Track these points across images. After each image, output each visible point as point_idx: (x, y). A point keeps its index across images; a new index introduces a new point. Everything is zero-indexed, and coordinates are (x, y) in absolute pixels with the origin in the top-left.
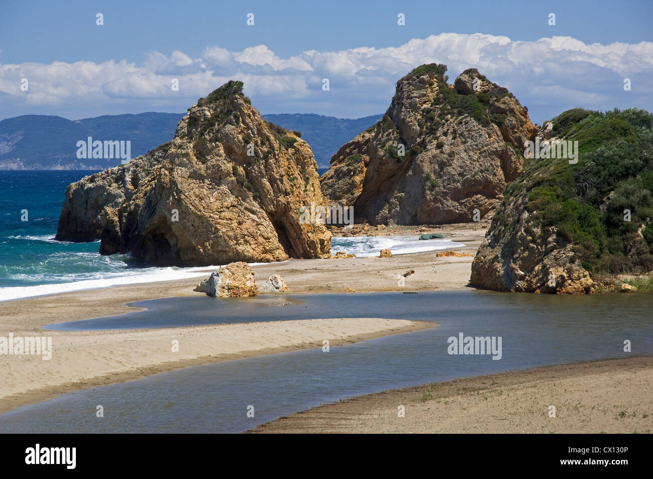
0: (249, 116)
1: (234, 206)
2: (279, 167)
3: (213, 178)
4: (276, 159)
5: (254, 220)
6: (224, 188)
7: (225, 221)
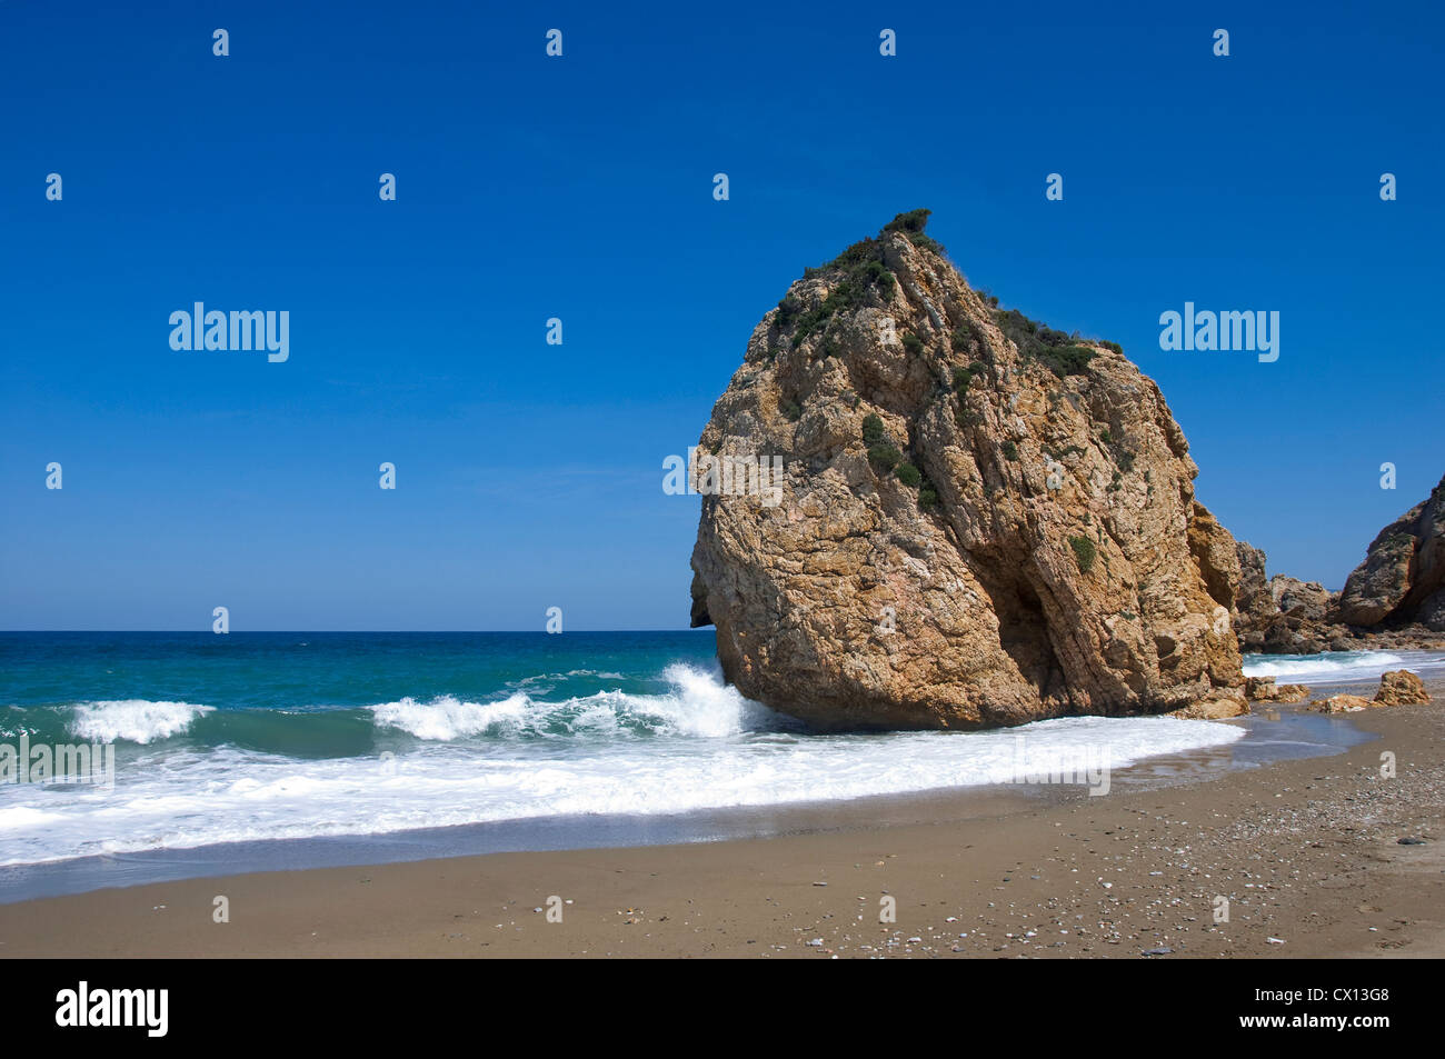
0: (928, 281)
1: (859, 534)
2: (1008, 412)
3: (811, 456)
4: (998, 389)
5: (914, 575)
6: (833, 477)
7: (817, 579)
